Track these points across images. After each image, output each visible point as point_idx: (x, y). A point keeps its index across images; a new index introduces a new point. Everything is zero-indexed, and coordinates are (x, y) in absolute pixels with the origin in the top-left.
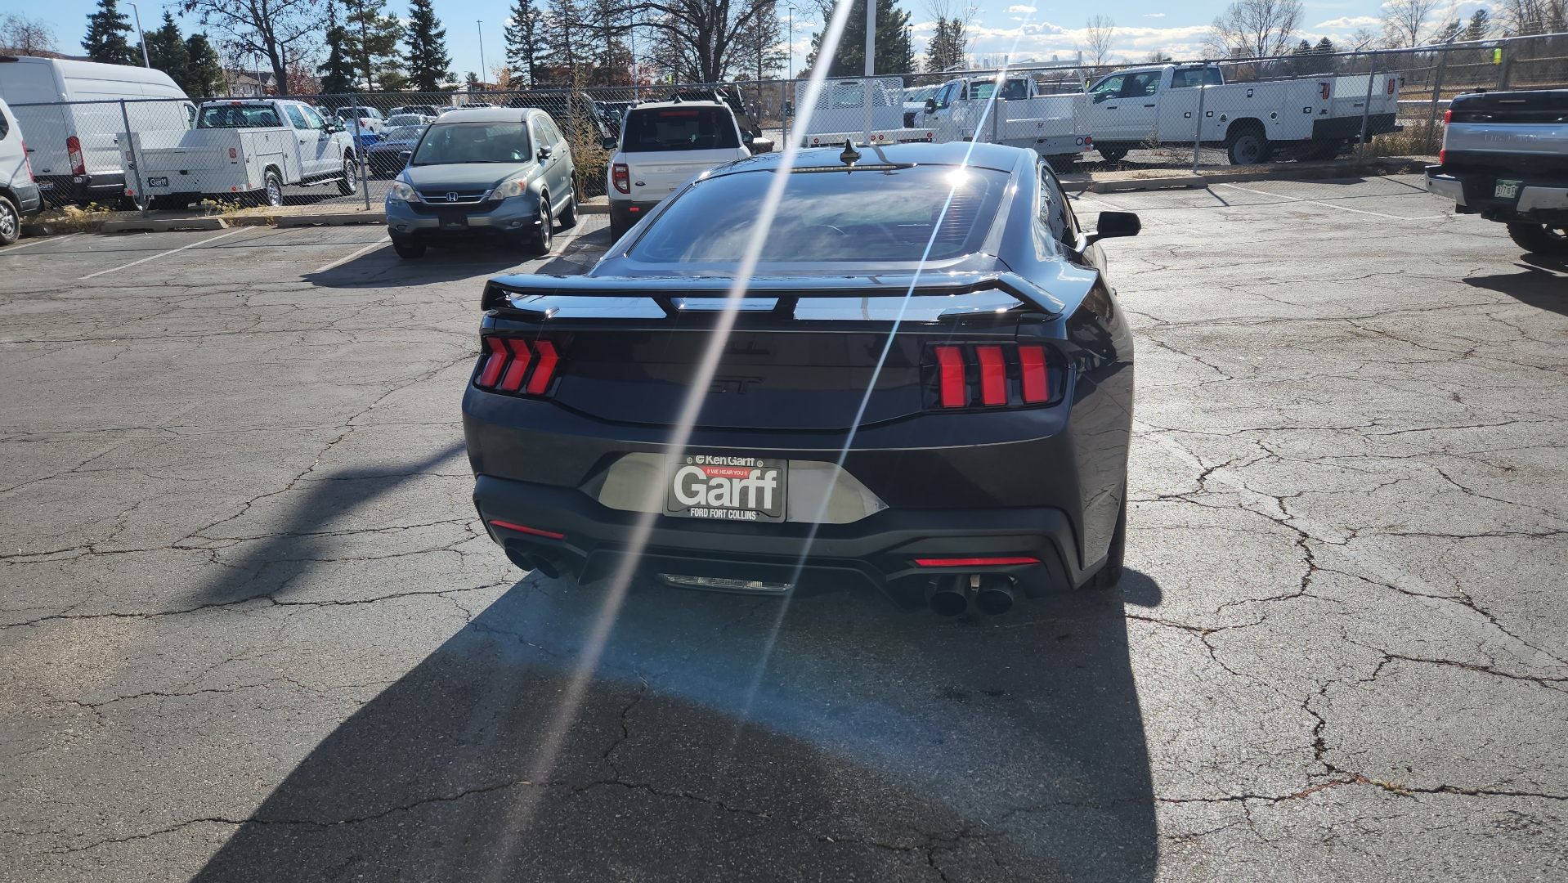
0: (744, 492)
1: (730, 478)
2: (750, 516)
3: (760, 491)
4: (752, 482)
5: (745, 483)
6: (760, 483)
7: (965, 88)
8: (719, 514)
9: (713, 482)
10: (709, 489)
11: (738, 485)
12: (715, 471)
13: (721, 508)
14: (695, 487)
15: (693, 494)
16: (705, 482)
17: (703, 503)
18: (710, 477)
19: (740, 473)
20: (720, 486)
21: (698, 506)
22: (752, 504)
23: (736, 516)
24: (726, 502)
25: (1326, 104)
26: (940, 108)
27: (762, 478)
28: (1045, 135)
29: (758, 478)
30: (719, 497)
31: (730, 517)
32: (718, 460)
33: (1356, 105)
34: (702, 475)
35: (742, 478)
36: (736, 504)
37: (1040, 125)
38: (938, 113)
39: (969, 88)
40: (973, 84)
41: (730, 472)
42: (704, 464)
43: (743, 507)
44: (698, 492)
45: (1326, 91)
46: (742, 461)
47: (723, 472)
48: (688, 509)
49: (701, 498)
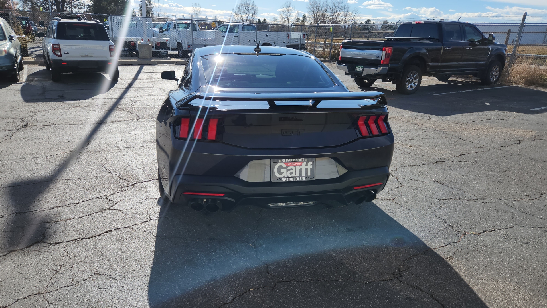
0: (300, 170)
1: (295, 166)
2: (304, 179)
3: (306, 170)
4: (303, 167)
5: (301, 167)
6: (306, 167)
7: (175, 25)
8: (292, 179)
9: (289, 168)
10: (288, 171)
11: (298, 168)
12: (290, 164)
13: (292, 177)
14: (282, 171)
15: (282, 173)
16: (286, 168)
17: (286, 176)
18: (288, 166)
19: (298, 164)
20: (292, 169)
21: (284, 177)
22: (303, 174)
23: (298, 179)
24: (294, 175)
25: (288, 40)
26: (164, 31)
27: (307, 165)
28: (206, 44)
29: (305, 165)
30: (291, 173)
31: (296, 180)
32: (291, 160)
33: (296, 41)
34: (284, 166)
35: (299, 166)
36: (298, 175)
37: (205, 40)
38: (164, 33)
39: (176, 25)
40: (178, 23)
41: (295, 164)
42: (286, 162)
43: (301, 176)
45: (289, 36)
46: (299, 160)
47: (292, 164)
48: (281, 178)
49: (285, 174)
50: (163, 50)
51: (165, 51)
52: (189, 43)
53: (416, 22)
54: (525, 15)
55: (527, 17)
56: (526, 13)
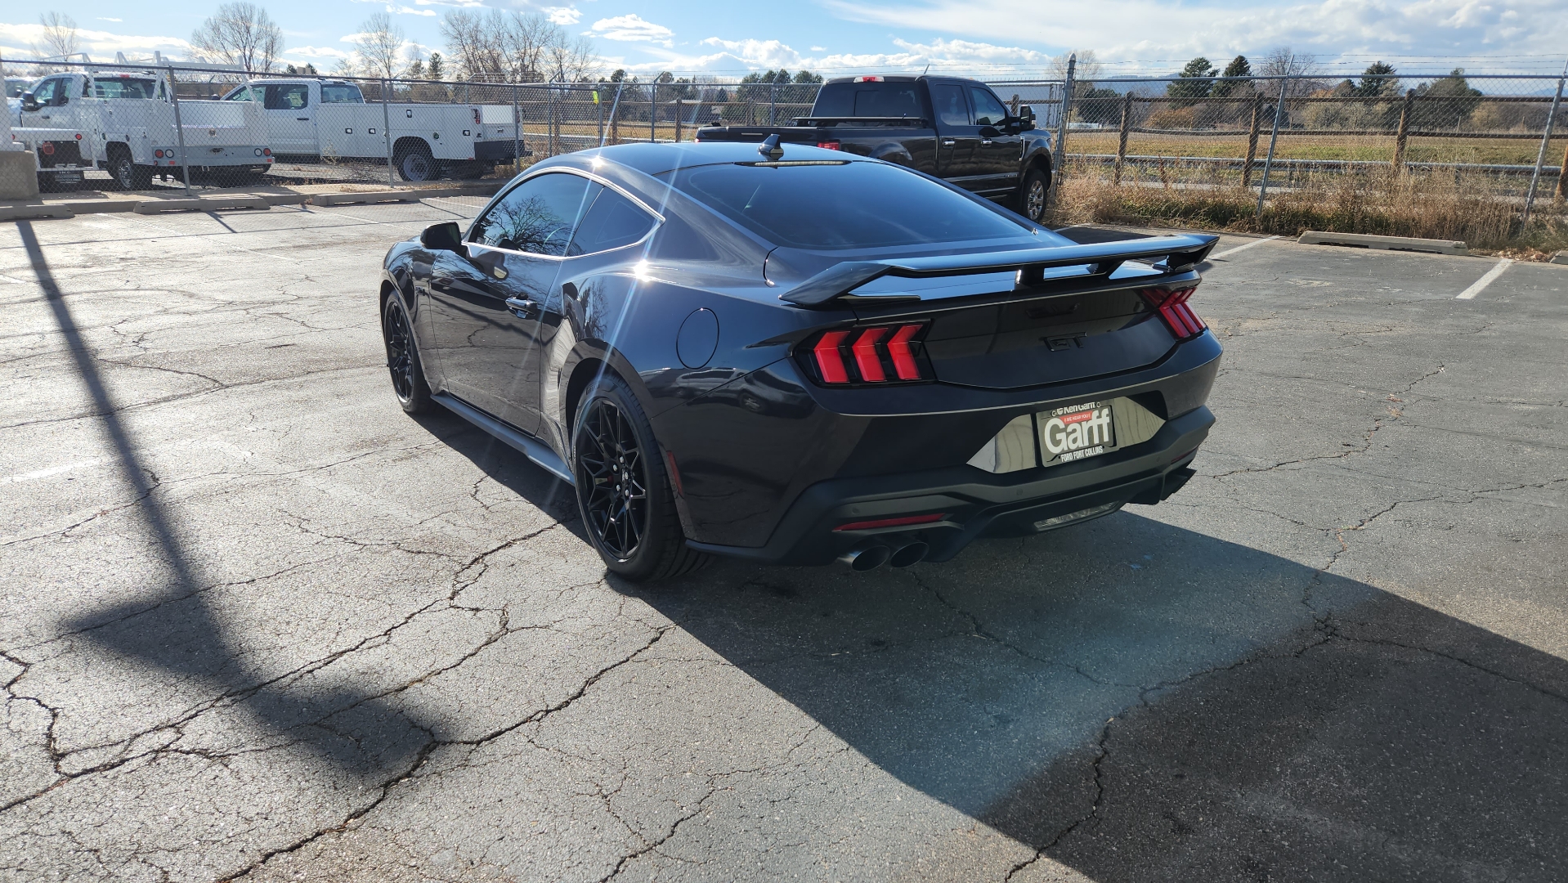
0: (1090, 430)
1: (1080, 422)
2: (1099, 451)
3: (1100, 427)
4: (1094, 423)
5: (1090, 423)
6: (1099, 421)
7: (86, 83)
8: (1079, 455)
9: (1069, 429)
10: (1068, 435)
11: (1086, 426)
12: (1069, 419)
13: (1078, 449)
14: (1059, 436)
15: (1059, 443)
16: (1064, 430)
17: (1066, 449)
18: (1067, 425)
19: (1085, 416)
20: (1075, 431)
21: (1064, 452)
22: (1096, 441)
23: (1090, 453)
24: (1079, 444)
25: (478, 129)
26: (43, 105)
27: (1099, 417)
28: (219, 143)
29: (1098, 417)
30: (1075, 441)
31: (1087, 455)
32: (1072, 409)
33: (499, 131)
34: (1062, 426)
35: (1088, 420)
36: (1087, 444)
37: (212, 133)
39: (92, 83)
40: (97, 79)
41: (1079, 417)
42: (1063, 414)
43: (1092, 446)
44: (1061, 440)
45: (477, 117)
46: (1086, 406)
47: (1075, 418)
48: (1058, 456)
49: (1063, 446)
50: (64, 167)
51: (76, 172)
52: (160, 143)
53: (864, 79)
54: (1072, 62)
55: (1077, 66)
56: (1074, 56)
